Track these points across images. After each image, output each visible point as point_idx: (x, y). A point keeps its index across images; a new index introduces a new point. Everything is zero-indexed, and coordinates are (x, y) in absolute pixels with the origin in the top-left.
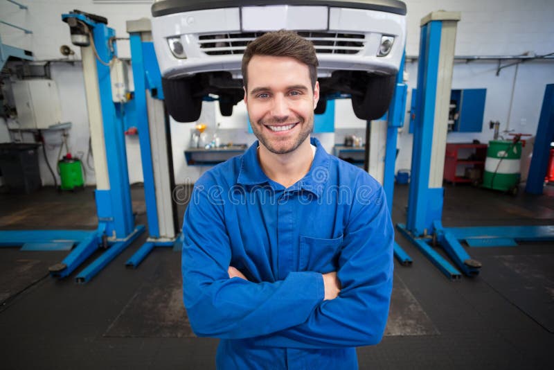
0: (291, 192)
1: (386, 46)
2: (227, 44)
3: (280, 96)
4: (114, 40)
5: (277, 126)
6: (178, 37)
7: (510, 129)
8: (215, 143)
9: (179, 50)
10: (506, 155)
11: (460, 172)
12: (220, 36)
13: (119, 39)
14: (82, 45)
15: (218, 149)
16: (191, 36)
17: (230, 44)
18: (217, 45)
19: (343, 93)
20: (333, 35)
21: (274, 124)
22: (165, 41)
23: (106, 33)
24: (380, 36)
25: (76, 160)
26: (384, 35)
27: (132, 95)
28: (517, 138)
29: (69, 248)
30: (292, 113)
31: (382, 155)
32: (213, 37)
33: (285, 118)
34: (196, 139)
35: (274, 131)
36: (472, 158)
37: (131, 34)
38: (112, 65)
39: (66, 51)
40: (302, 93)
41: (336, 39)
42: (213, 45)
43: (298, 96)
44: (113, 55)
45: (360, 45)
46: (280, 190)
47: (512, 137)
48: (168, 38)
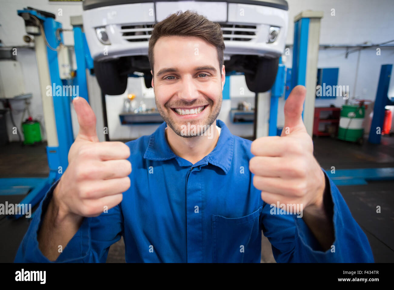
0: (198, 167)
1: (274, 35)
2: (144, 33)
3: (188, 78)
4: (61, 31)
5: (184, 109)
6: (104, 27)
7: (356, 96)
8: (142, 108)
9: (105, 38)
10: (355, 116)
11: (321, 128)
12: (139, 27)
13: (66, 30)
14: (35, 34)
15: (144, 113)
16: (115, 26)
17: (147, 33)
18: (136, 34)
19: (238, 71)
20: (231, 26)
21: (181, 106)
22: (93, 31)
23: (54, 26)
24: (268, 27)
25: (36, 122)
26: (272, 26)
27: (75, 73)
28: (362, 103)
29: (25, 192)
30: (201, 95)
31: (267, 117)
32: (133, 27)
33: (194, 101)
34: (128, 105)
35: (182, 115)
36: (330, 118)
37: (74, 26)
38: (60, 50)
39: (28, 39)
40: (211, 75)
41: (234, 29)
42: (133, 34)
43: (207, 78)
44: (60, 42)
45: (253, 34)
46: (187, 166)
47: (358, 103)
48: (96, 28)
